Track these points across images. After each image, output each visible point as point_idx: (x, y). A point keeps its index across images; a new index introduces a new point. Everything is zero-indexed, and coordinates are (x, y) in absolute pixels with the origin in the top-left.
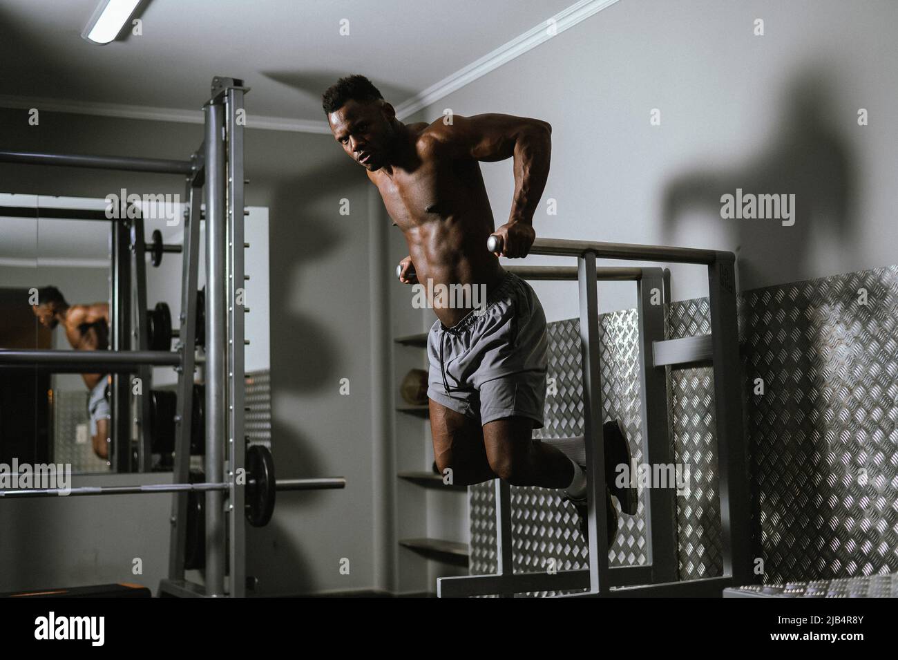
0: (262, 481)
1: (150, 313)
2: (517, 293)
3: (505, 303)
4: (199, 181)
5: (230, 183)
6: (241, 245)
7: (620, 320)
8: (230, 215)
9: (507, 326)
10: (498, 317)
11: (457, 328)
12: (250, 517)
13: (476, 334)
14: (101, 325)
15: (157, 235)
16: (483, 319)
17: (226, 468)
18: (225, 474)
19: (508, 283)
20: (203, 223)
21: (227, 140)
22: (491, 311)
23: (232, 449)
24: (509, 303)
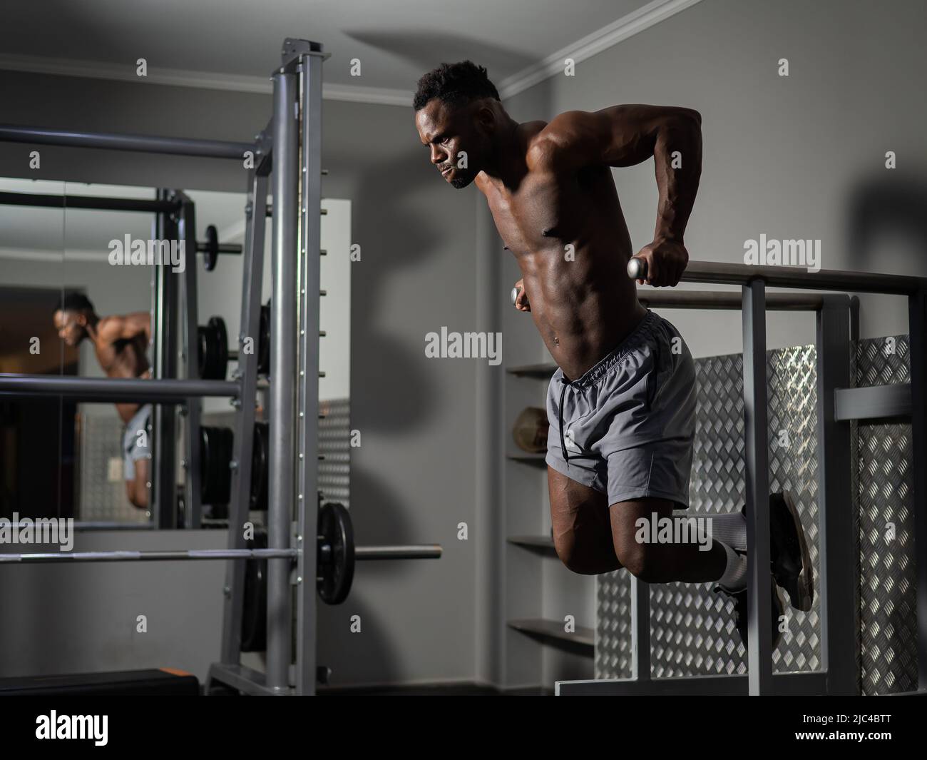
0: (338, 548)
1: (201, 330)
2: (657, 339)
3: (641, 353)
4: (265, 167)
5: (304, 174)
6: (317, 253)
7: (793, 359)
8: (303, 214)
9: (642, 383)
10: (632, 372)
11: (582, 382)
12: (322, 592)
13: (604, 392)
14: (140, 340)
15: (212, 231)
16: (613, 373)
17: (293, 531)
18: (293, 538)
19: (647, 327)
20: (269, 220)
21: (301, 118)
22: (624, 363)
23: (302, 507)
24: (647, 353)
